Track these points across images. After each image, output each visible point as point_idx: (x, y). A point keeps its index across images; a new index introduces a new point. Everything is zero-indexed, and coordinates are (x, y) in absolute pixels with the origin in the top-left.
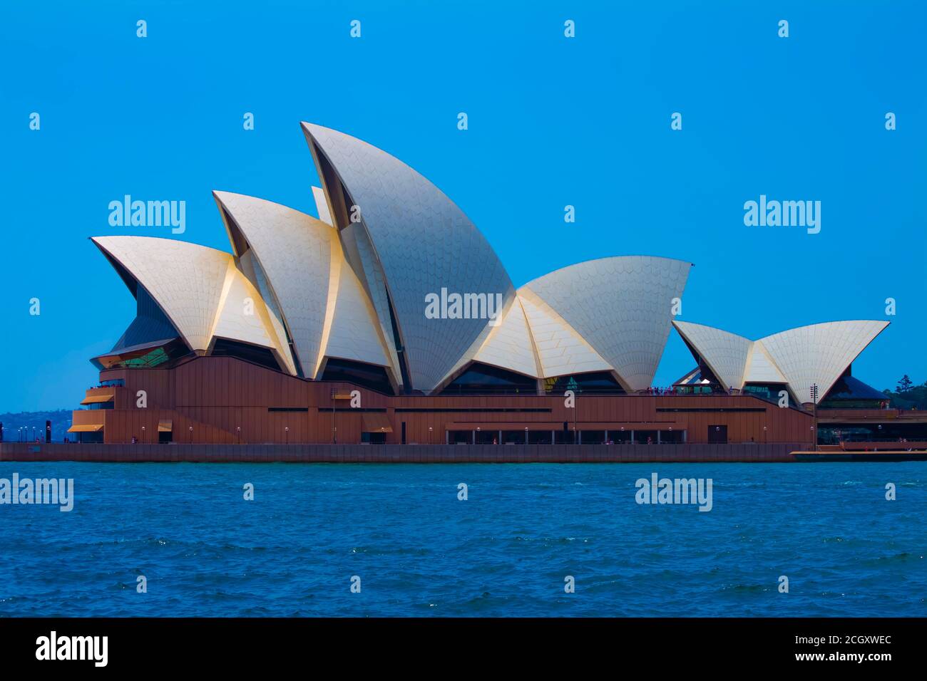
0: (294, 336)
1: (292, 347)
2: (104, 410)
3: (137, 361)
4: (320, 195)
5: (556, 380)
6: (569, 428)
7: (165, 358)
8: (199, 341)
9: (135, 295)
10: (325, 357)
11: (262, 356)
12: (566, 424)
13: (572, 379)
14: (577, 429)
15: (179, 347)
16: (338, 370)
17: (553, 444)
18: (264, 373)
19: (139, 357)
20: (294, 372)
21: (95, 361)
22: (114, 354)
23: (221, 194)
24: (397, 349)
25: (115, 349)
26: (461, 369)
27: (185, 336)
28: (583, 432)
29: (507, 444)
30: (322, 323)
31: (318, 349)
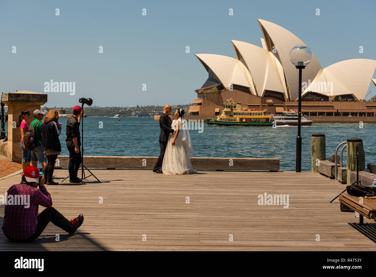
0: (255, 84)
1: (255, 87)
2: (199, 106)
3: (208, 91)
4: (263, 41)
5: (335, 97)
6: (339, 111)
7: (217, 90)
8: (228, 85)
9: (208, 71)
10: (265, 90)
11: (246, 90)
12: (338, 110)
13: (340, 97)
14: (341, 111)
15: (221, 87)
16: (268, 94)
17: (334, 116)
18: (247, 94)
19: (209, 90)
20: (255, 94)
21: (197, 91)
22: (202, 89)
23: (233, 41)
24: (287, 87)
25: (202, 88)
26: (306, 93)
27: (223, 83)
28: (343, 113)
29: (320, 116)
30: (264, 80)
31: (263, 88)
